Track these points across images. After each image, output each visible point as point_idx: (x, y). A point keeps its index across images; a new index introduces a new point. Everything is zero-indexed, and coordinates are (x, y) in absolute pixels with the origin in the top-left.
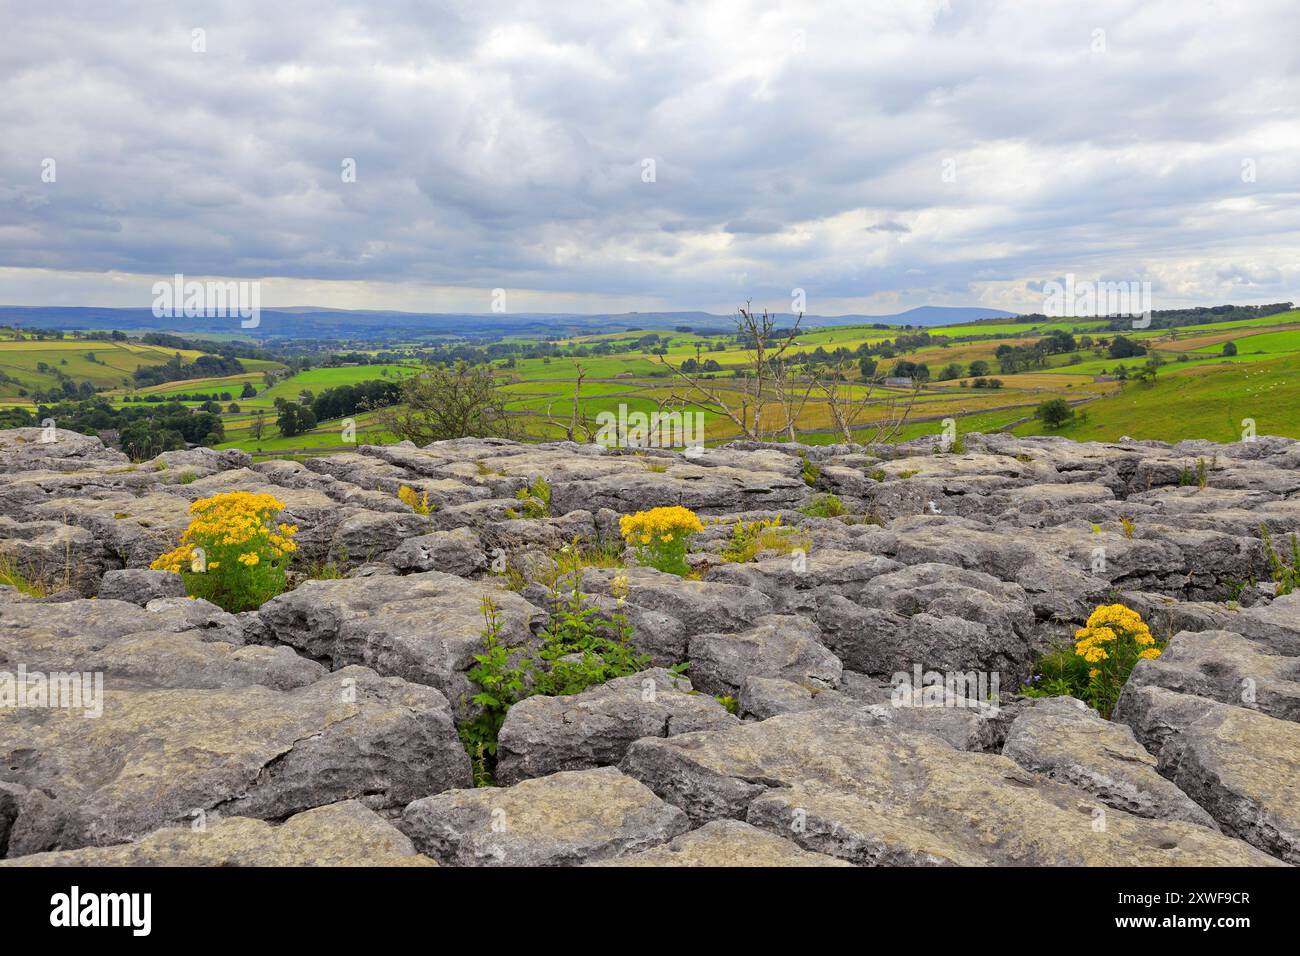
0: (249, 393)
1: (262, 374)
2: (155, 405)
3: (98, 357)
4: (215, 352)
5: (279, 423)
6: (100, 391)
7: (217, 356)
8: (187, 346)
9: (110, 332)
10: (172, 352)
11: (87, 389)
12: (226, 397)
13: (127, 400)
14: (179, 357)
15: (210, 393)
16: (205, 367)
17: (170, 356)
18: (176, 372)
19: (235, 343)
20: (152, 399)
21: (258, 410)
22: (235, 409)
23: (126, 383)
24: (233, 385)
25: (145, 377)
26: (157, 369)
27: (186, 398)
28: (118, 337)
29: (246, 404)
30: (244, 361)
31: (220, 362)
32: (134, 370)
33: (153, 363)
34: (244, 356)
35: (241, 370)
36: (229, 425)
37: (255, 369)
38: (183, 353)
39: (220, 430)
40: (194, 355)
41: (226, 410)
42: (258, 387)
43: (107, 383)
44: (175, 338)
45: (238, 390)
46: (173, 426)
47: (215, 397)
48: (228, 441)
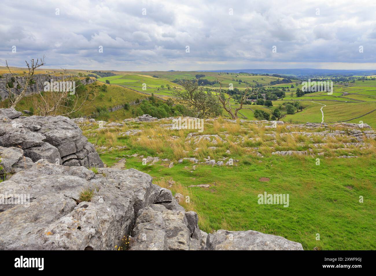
0: (292, 87)
1: (295, 83)
2: (273, 89)
3: (263, 79)
4: (286, 78)
5: (296, 94)
6: (264, 86)
7: (287, 79)
8: (281, 77)
9: (266, 74)
10: (277, 78)
11: (261, 85)
12: (288, 88)
13: (268, 88)
14: (279, 79)
15: (284, 87)
16: (284, 81)
17: (277, 79)
18: (278, 82)
19: (291, 76)
20: (273, 88)
21: (293, 91)
22: (289, 90)
23: (269, 84)
24: (289, 85)
25: (272, 83)
26: (275, 82)
27: (280, 88)
28: (267, 75)
29: (291, 89)
30: (292, 80)
31: (287, 80)
32: (270, 82)
33: (274, 80)
34: (292, 79)
35: (291, 82)
36: (287, 93)
37: (294, 82)
38: (280, 78)
39: (285, 95)
40: (282, 79)
41: (287, 91)
42: (294, 86)
43: (265, 84)
44: (279, 75)
45: (290, 86)
46: (275, 93)
47: (286, 88)
48: (286, 97)
